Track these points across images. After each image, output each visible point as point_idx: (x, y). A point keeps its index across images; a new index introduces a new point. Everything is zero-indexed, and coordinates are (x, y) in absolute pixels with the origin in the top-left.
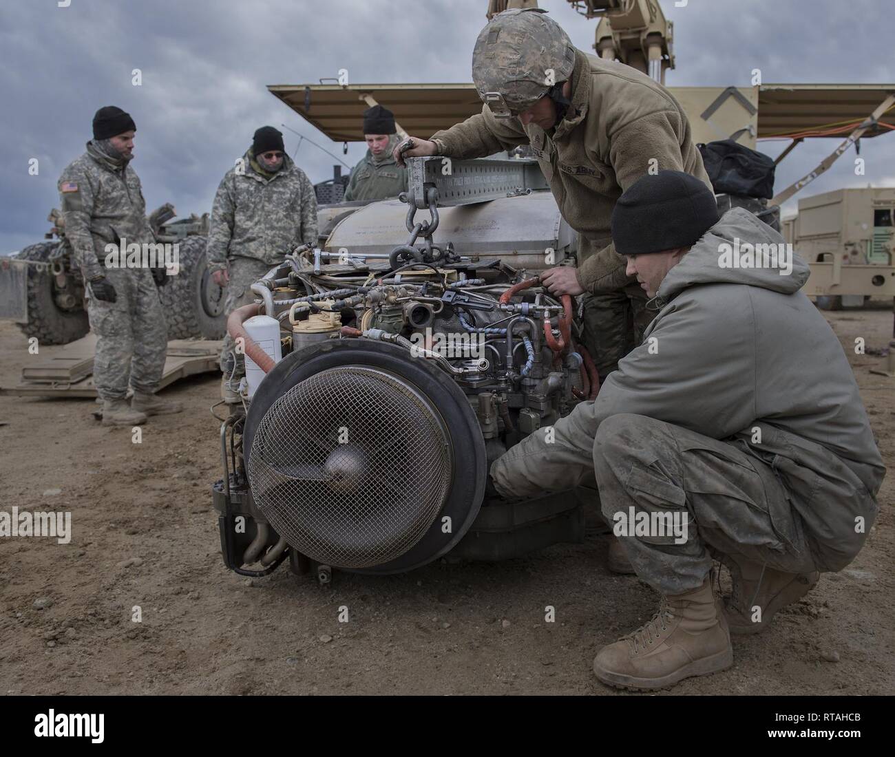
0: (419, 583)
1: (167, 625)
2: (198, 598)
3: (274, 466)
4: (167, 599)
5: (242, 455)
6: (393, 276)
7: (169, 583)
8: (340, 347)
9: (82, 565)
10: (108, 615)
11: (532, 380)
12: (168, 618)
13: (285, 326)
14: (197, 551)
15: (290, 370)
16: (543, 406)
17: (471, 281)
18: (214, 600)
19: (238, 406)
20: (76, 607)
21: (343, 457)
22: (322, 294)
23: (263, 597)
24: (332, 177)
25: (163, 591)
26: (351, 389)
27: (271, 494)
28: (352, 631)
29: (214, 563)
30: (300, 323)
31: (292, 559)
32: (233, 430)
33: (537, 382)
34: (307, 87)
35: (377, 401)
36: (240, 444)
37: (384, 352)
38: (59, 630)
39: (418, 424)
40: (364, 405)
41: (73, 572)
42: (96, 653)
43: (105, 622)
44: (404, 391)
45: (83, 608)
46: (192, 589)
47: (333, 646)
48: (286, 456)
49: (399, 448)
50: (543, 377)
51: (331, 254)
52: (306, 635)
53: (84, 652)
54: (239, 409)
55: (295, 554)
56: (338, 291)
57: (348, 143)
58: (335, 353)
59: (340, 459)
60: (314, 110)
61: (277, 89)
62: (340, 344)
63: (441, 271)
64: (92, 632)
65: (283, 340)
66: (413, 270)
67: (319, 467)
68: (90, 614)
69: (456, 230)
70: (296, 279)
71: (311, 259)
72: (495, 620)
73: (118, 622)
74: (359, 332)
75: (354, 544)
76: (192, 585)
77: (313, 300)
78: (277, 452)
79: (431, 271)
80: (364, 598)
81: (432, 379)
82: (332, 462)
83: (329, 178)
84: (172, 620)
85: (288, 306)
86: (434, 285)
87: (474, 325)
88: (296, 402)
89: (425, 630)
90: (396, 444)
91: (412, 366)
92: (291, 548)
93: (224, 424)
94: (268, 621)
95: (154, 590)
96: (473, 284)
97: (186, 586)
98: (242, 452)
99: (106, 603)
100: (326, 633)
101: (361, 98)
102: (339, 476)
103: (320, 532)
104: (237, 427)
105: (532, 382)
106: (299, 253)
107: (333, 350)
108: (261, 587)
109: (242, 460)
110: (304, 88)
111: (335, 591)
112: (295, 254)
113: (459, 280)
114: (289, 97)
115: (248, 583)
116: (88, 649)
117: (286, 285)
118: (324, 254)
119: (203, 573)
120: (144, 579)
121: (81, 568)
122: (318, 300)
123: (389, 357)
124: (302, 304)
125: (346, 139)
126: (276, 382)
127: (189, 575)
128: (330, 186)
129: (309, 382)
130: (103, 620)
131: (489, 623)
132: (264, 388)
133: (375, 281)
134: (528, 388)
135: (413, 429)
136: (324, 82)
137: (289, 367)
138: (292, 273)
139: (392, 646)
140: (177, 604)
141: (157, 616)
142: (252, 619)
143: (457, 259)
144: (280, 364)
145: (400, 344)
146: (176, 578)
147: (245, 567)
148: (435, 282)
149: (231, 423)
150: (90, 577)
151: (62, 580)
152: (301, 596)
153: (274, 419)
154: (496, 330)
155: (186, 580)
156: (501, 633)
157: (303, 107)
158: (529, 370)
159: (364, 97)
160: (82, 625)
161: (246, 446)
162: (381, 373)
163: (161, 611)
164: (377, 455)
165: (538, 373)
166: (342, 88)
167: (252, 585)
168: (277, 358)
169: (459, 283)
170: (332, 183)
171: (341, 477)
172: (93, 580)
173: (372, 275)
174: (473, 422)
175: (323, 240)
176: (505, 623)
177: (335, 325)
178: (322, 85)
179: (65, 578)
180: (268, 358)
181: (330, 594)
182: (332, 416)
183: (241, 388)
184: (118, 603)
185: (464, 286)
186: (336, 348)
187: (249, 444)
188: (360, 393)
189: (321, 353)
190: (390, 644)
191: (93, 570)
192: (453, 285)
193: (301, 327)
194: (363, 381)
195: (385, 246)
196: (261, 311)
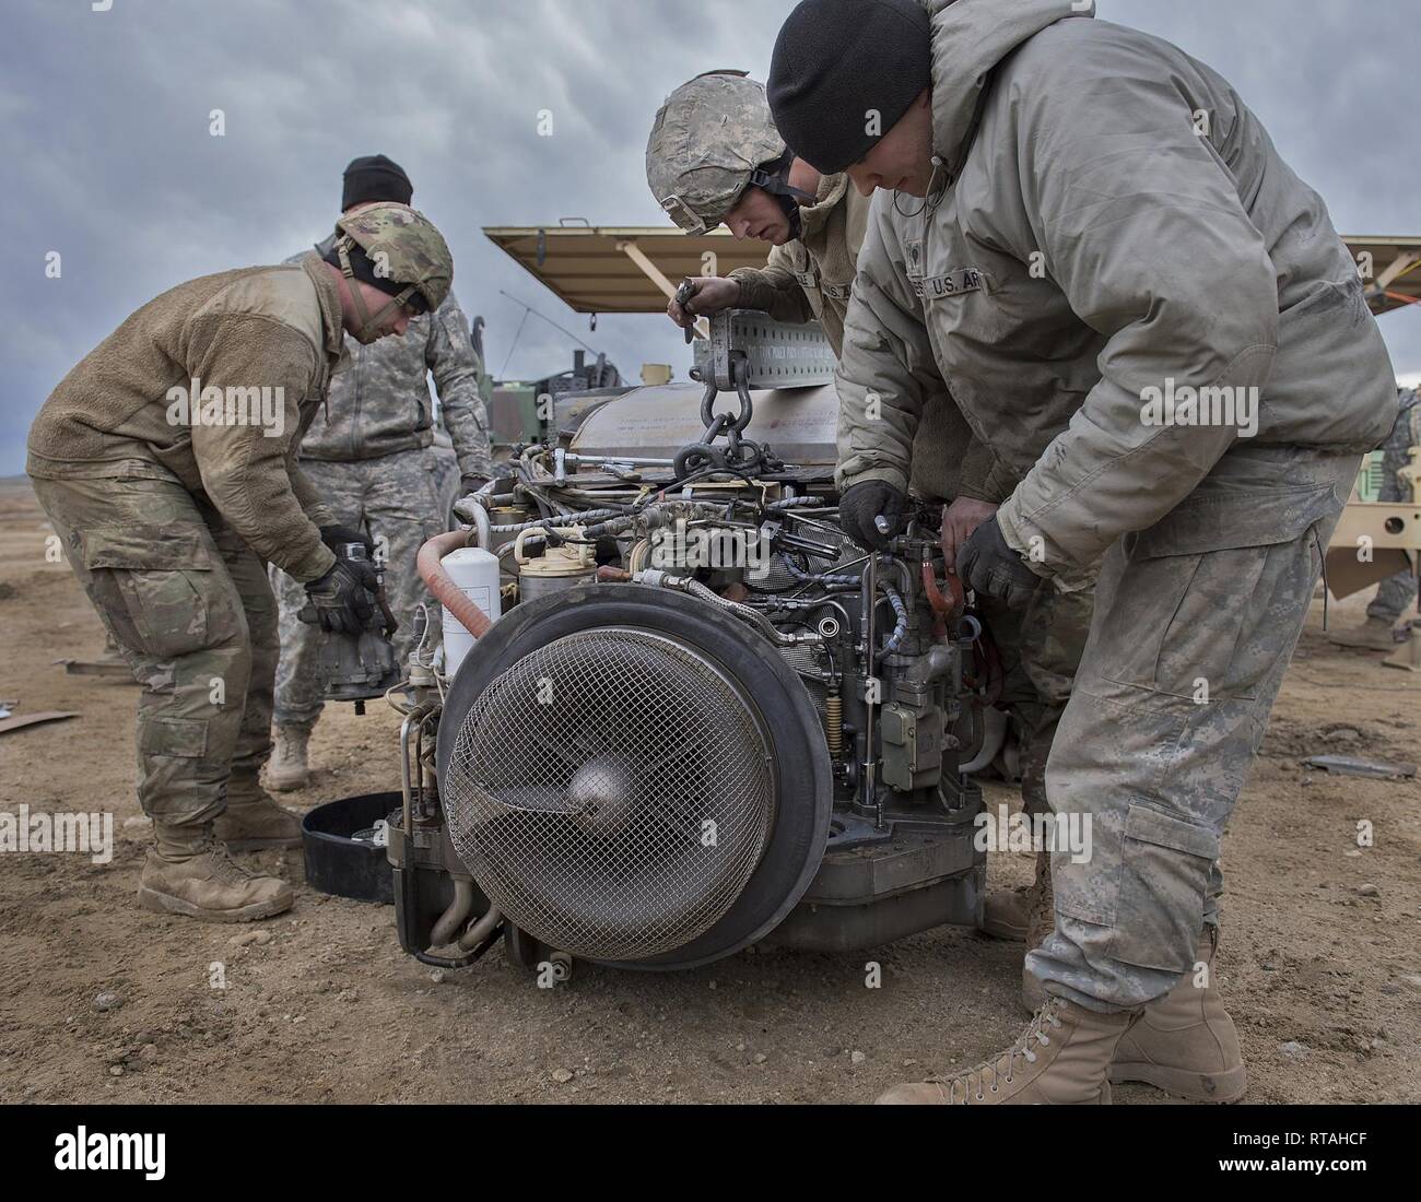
0: (712, 985)
1: (305, 1044)
2: (356, 1000)
3: (486, 788)
4: (307, 1000)
5: (434, 770)
6: (679, 490)
7: (310, 974)
8: (597, 596)
9: (176, 940)
10: (211, 1026)
11: (902, 658)
12: (308, 1032)
13: (508, 567)
14: (356, 922)
15: (516, 633)
16: (919, 699)
17: (803, 499)
18: (383, 1005)
19: (429, 691)
20: (160, 1009)
21: (600, 775)
22: (566, 517)
23: (460, 1001)
24: (572, 368)
25: (302, 986)
26: (616, 664)
27: (479, 834)
28: (605, 1063)
29: (382, 942)
30: (531, 561)
31: (509, 941)
32: (421, 730)
33: (910, 661)
34: (541, 231)
35: (659, 684)
36: (432, 751)
37: (668, 606)
38: (130, 1047)
39: (726, 723)
40: (637, 690)
41: (162, 950)
42: (187, 1088)
43: (206, 1037)
44: (701, 669)
45: (172, 1010)
46: (347, 985)
47: (574, 1089)
48: (506, 771)
49: (693, 762)
50: (921, 653)
51: (581, 458)
52: (530, 1068)
53: (169, 1087)
54: (432, 695)
55: (515, 933)
56: (591, 513)
57: (597, 315)
58: (590, 607)
59: (596, 779)
60: (550, 265)
61: (497, 233)
62: (598, 591)
63: (756, 483)
64: (184, 1053)
65: (504, 588)
66: (711, 481)
67: (560, 791)
68: (183, 1022)
69: (774, 426)
70: (526, 494)
71: (550, 466)
72: (839, 1051)
73: (226, 1037)
74: (627, 575)
75: (614, 920)
76: (348, 978)
77: (552, 525)
78: (492, 764)
79: (741, 483)
80: (623, 1008)
81: (746, 651)
82: (581, 784)
83: (566, 369)
84: (313, 1035)
85: (514, 535)
86: (745, 504)
87: (807, 570)
88: (526, 684)
89: (726, 1065)
90: (688, 756)
91: (714, 630)
92: (507, 922)
93: (407, 718)
94: (467, 1043)
95: (286, 985)
96: (806, 505)
97: (337, 979)
98: (434, 765)
99: (209, 1003)
100: (562, 1066)
101: (619, 247)
102: (592, 806)
103: (559, 899)
104: (427, 724)
105: (902, 661)
106: (530, 457)
107: (586, 601)
108: (456, 984)
109: (433, 778)
110: (536, 232)
111: (576, 994)
112: (525, 457)
113: (783, 498)
114: (514, 244)
115: (436, 978)
116: (175, 1081)
117: (509, 503)
118: (569, 456)
119: (366, 958)
120: (270, 966)
121: (175, 945)
122: (559, 525)
123: (678, 614)
124: (535, 530)
125: (593, 309)
126: (490, 652)
127: (344, 961)
128: (569, 379)
129: (547, 651)
130: (202, 1032)
131: (830, 1056)
132: (473, 662)
133: (651, 497)
134: (895, 671)
135: (716, 732)
136: (566, 224)
137: (514, 629)
138: (519, 486)
139: (673, 1092)
140: (323, 1008)
141: (290, 1029)
142: (442, 1039)
143: (779, 466)
144: (500, 623)
145: (695, 595)
146: (321, 965)
147: (431, 950)
148: (746, 500)
149: (418, 717)
150: (188, 960)
151: (143, 962)
152: (522, 1002)
153: (489, 711)
154: (842, 578)
155: (337, 969)
156: (850, 1073)
157: (534, 261)
158: (899, 641)
159: (624, 245)
160: (167, 1040)
161: (440, 754)
162: (663, 639)
163: (296, 1020)
164: (656, 773)
165: (912, 646)
166: (592, 232)
167: (444, 981)
168: (492, 613)
169: (784, 502)
170: (571, 375)
171: (595, 809)
172: (191, 964)
173: (645, 489)
174: (811, 722)
175: (566, 440)
176: (857, 1056)
177: (588, 566)
178: (563, 228)
179: (147, 960)
180: (480, 614)
181: (568, 999)
182: (584, 706)
183: (436, 662)
184: (229, 1005)
185: (792, 507)
186: (591, 598)
187: (446, 749)
188: (630, 671)
189: (565, 605)
190: (669, 1088)
191: (193, 947)
192: (775, 504)
193: (533, 567)
194: (635, 651)
195: (662, 448)
196: (472, 542)
